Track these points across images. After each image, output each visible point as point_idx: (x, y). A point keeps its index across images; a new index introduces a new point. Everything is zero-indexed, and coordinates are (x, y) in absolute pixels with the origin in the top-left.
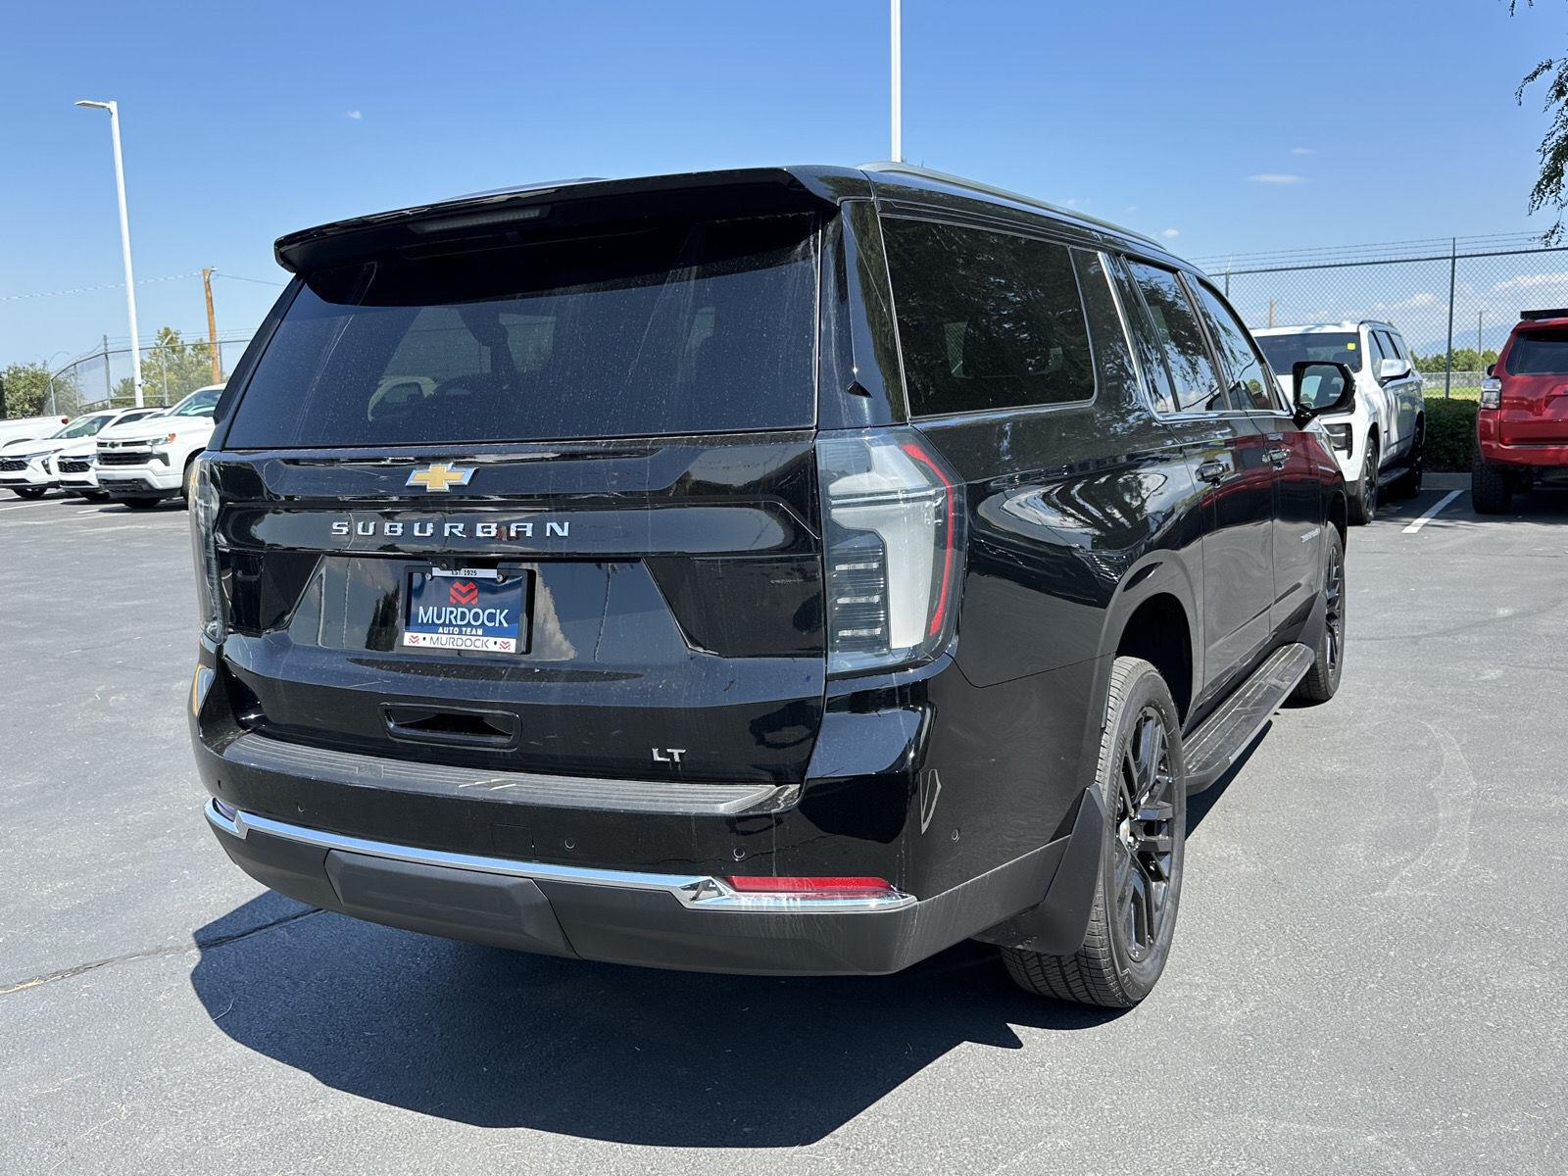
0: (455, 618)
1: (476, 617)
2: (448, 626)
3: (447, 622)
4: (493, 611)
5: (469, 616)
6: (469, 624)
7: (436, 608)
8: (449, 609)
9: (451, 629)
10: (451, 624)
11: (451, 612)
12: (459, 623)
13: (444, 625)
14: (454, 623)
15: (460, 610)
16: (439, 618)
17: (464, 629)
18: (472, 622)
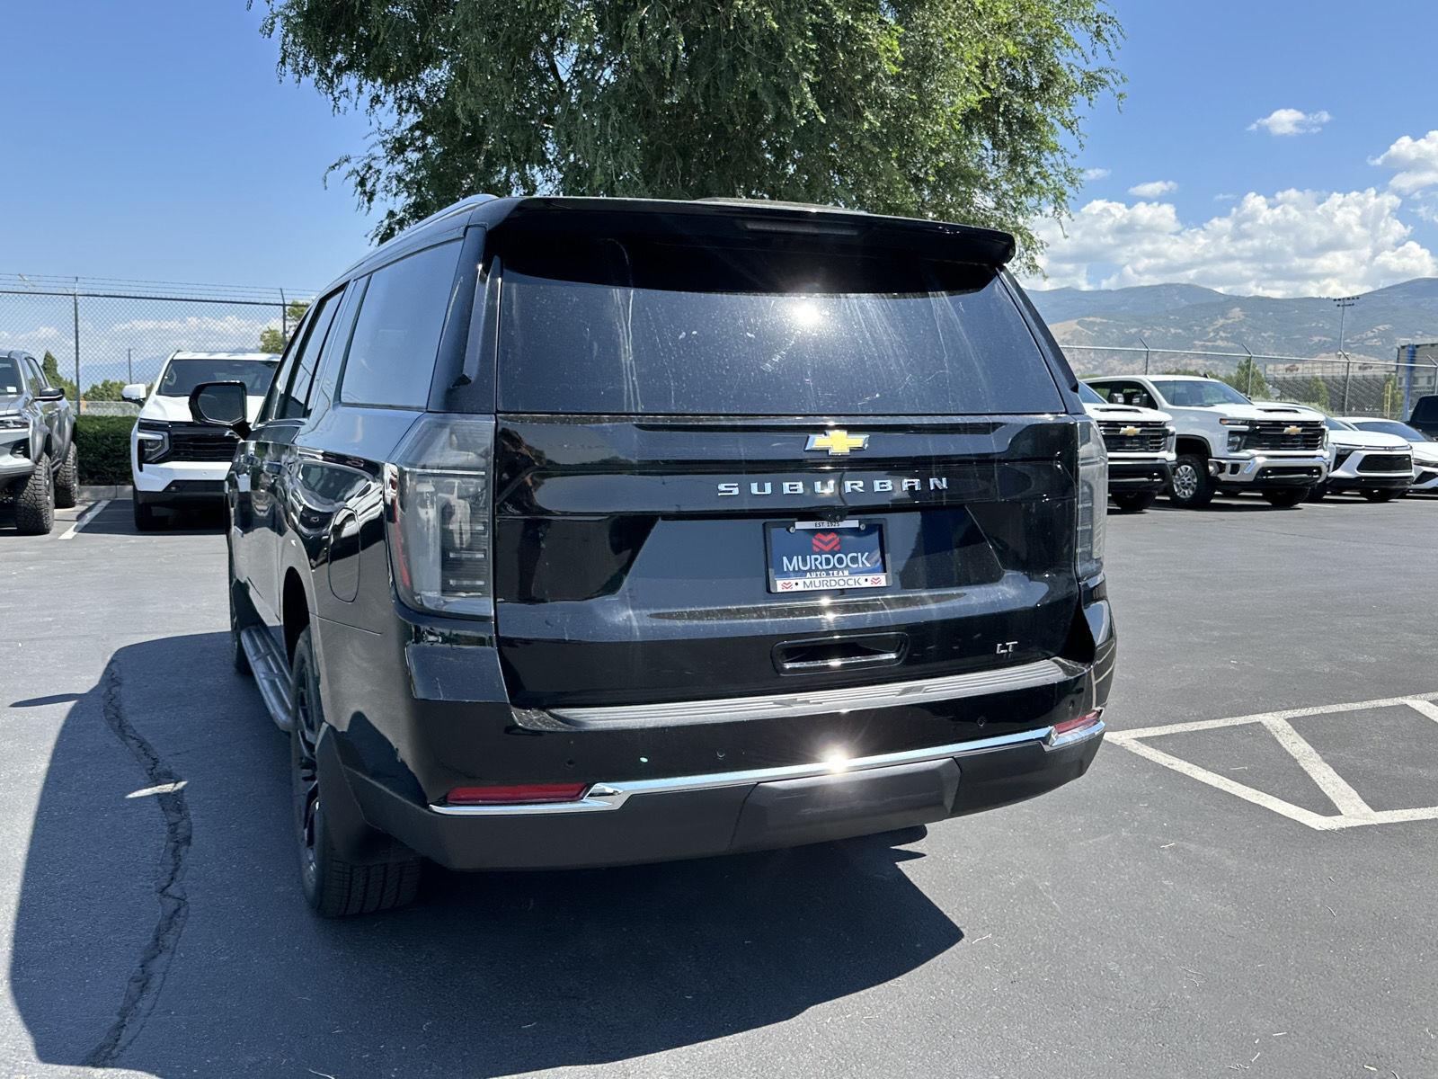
0: (821, 563)
1: (840, 561)
2: (813, 571)
3: (814, 568)
4: (856, 555)
5: (834, 561)
6: (834, 568)
7: (800, 557)
8: (813, 557)
9: (818, 573)
10: (817, 569)
11: (816, 560)
12: (825, 567)
13: (810, 571)
14: (820, 567)
15: (824, 556)
16: (805, 565)
17: (831, 572)
18: (837, 565)
